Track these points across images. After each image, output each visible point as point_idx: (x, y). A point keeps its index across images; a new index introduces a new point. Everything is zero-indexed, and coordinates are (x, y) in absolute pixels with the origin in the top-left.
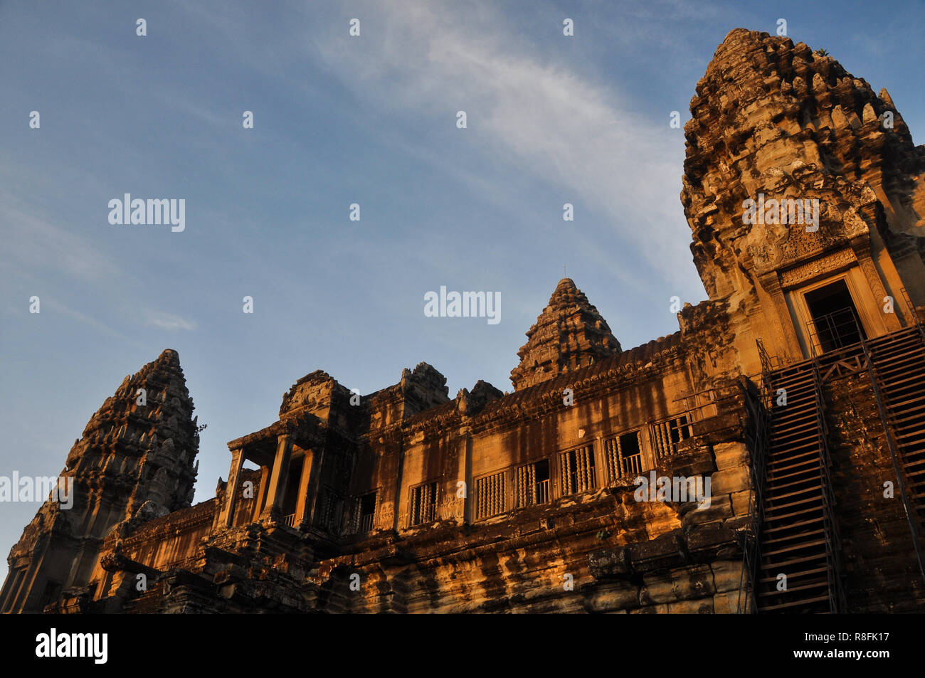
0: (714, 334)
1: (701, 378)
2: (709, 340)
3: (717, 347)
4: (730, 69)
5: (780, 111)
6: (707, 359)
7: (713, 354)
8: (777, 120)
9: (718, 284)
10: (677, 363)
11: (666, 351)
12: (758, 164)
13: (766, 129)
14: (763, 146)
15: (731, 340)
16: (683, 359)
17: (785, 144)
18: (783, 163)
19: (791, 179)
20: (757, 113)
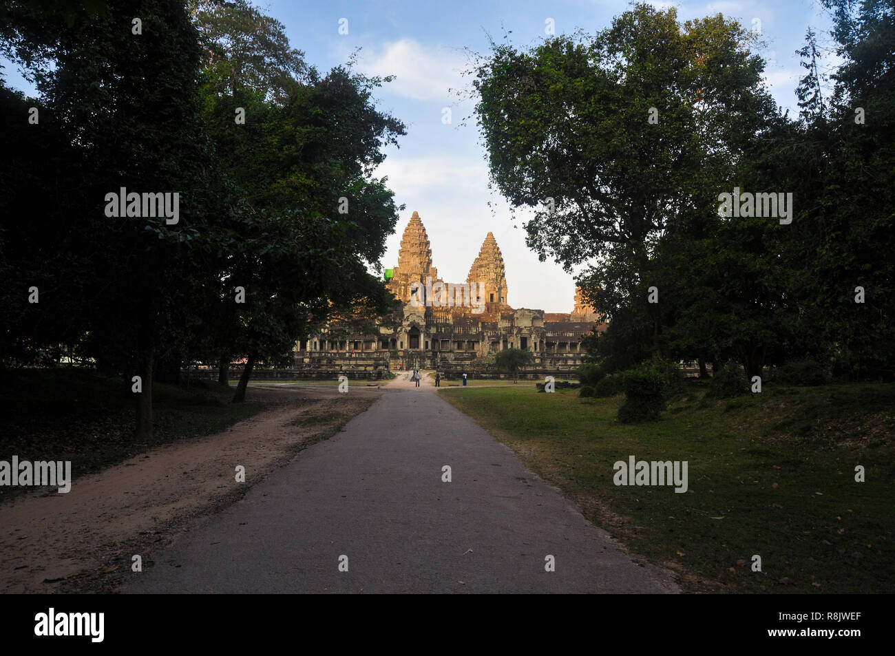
18: (493, 275)
19: (493, 279)
20: (492, 266)
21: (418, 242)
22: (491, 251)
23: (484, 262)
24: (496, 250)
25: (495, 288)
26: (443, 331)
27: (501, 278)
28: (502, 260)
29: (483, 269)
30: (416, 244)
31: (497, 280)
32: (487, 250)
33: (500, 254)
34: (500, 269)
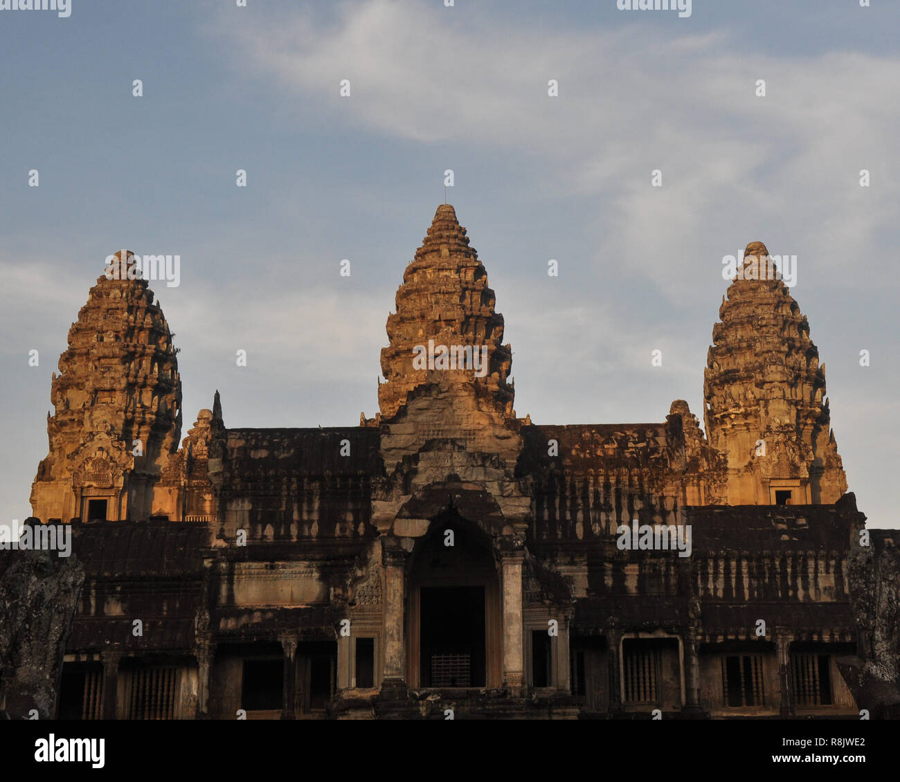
0: (719, 475)
1: (708, 496)
2: (715, 477)
3: (718, 482)
4: (763, 318)
5: (785, 379)
6: (712, 487)
7: (716, 485)
8: (782, 382)
9: (719, 441)
10: (695, 481)
11: (693, 474)
12: (769, 407)
13: (777, 389)
14: (774, 399)
15: (725, 481)
16: (699, 481)
17: (784, 403)
18: (780, 414)
19: (783, 429)
20: (775, 374)
21: (457, 314)
22: (766, 314)
23: (742, 361)
24: (786, 311)
25: (795, 468)
26: (632, 584)
27: (817, 430)
28: (812, 352)
29: (736, 389)
30: (449, 322)
31: (799, 432)
32: (747, 310)
33: (803, 326)
34: (807, 388)
